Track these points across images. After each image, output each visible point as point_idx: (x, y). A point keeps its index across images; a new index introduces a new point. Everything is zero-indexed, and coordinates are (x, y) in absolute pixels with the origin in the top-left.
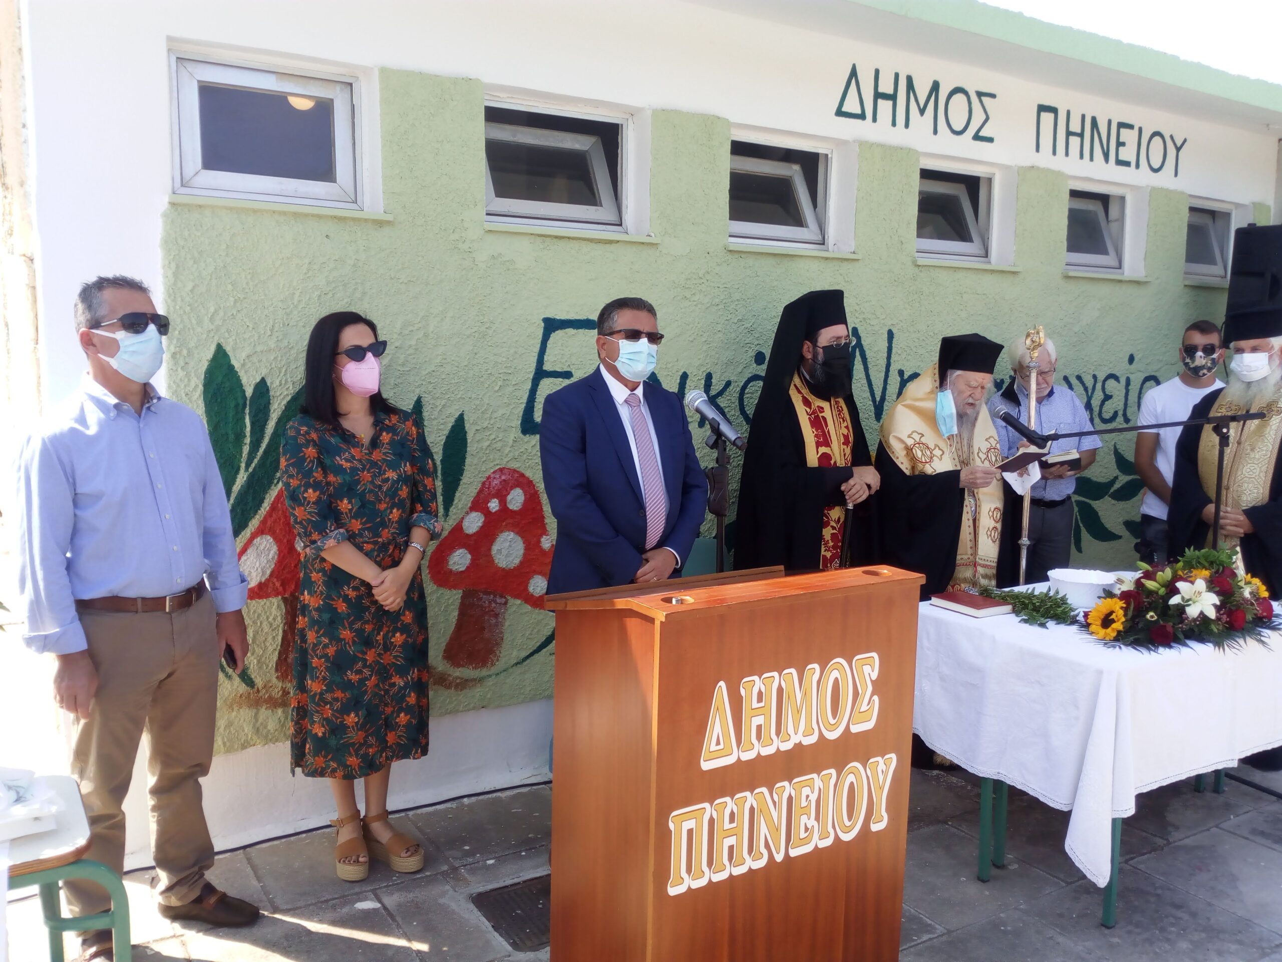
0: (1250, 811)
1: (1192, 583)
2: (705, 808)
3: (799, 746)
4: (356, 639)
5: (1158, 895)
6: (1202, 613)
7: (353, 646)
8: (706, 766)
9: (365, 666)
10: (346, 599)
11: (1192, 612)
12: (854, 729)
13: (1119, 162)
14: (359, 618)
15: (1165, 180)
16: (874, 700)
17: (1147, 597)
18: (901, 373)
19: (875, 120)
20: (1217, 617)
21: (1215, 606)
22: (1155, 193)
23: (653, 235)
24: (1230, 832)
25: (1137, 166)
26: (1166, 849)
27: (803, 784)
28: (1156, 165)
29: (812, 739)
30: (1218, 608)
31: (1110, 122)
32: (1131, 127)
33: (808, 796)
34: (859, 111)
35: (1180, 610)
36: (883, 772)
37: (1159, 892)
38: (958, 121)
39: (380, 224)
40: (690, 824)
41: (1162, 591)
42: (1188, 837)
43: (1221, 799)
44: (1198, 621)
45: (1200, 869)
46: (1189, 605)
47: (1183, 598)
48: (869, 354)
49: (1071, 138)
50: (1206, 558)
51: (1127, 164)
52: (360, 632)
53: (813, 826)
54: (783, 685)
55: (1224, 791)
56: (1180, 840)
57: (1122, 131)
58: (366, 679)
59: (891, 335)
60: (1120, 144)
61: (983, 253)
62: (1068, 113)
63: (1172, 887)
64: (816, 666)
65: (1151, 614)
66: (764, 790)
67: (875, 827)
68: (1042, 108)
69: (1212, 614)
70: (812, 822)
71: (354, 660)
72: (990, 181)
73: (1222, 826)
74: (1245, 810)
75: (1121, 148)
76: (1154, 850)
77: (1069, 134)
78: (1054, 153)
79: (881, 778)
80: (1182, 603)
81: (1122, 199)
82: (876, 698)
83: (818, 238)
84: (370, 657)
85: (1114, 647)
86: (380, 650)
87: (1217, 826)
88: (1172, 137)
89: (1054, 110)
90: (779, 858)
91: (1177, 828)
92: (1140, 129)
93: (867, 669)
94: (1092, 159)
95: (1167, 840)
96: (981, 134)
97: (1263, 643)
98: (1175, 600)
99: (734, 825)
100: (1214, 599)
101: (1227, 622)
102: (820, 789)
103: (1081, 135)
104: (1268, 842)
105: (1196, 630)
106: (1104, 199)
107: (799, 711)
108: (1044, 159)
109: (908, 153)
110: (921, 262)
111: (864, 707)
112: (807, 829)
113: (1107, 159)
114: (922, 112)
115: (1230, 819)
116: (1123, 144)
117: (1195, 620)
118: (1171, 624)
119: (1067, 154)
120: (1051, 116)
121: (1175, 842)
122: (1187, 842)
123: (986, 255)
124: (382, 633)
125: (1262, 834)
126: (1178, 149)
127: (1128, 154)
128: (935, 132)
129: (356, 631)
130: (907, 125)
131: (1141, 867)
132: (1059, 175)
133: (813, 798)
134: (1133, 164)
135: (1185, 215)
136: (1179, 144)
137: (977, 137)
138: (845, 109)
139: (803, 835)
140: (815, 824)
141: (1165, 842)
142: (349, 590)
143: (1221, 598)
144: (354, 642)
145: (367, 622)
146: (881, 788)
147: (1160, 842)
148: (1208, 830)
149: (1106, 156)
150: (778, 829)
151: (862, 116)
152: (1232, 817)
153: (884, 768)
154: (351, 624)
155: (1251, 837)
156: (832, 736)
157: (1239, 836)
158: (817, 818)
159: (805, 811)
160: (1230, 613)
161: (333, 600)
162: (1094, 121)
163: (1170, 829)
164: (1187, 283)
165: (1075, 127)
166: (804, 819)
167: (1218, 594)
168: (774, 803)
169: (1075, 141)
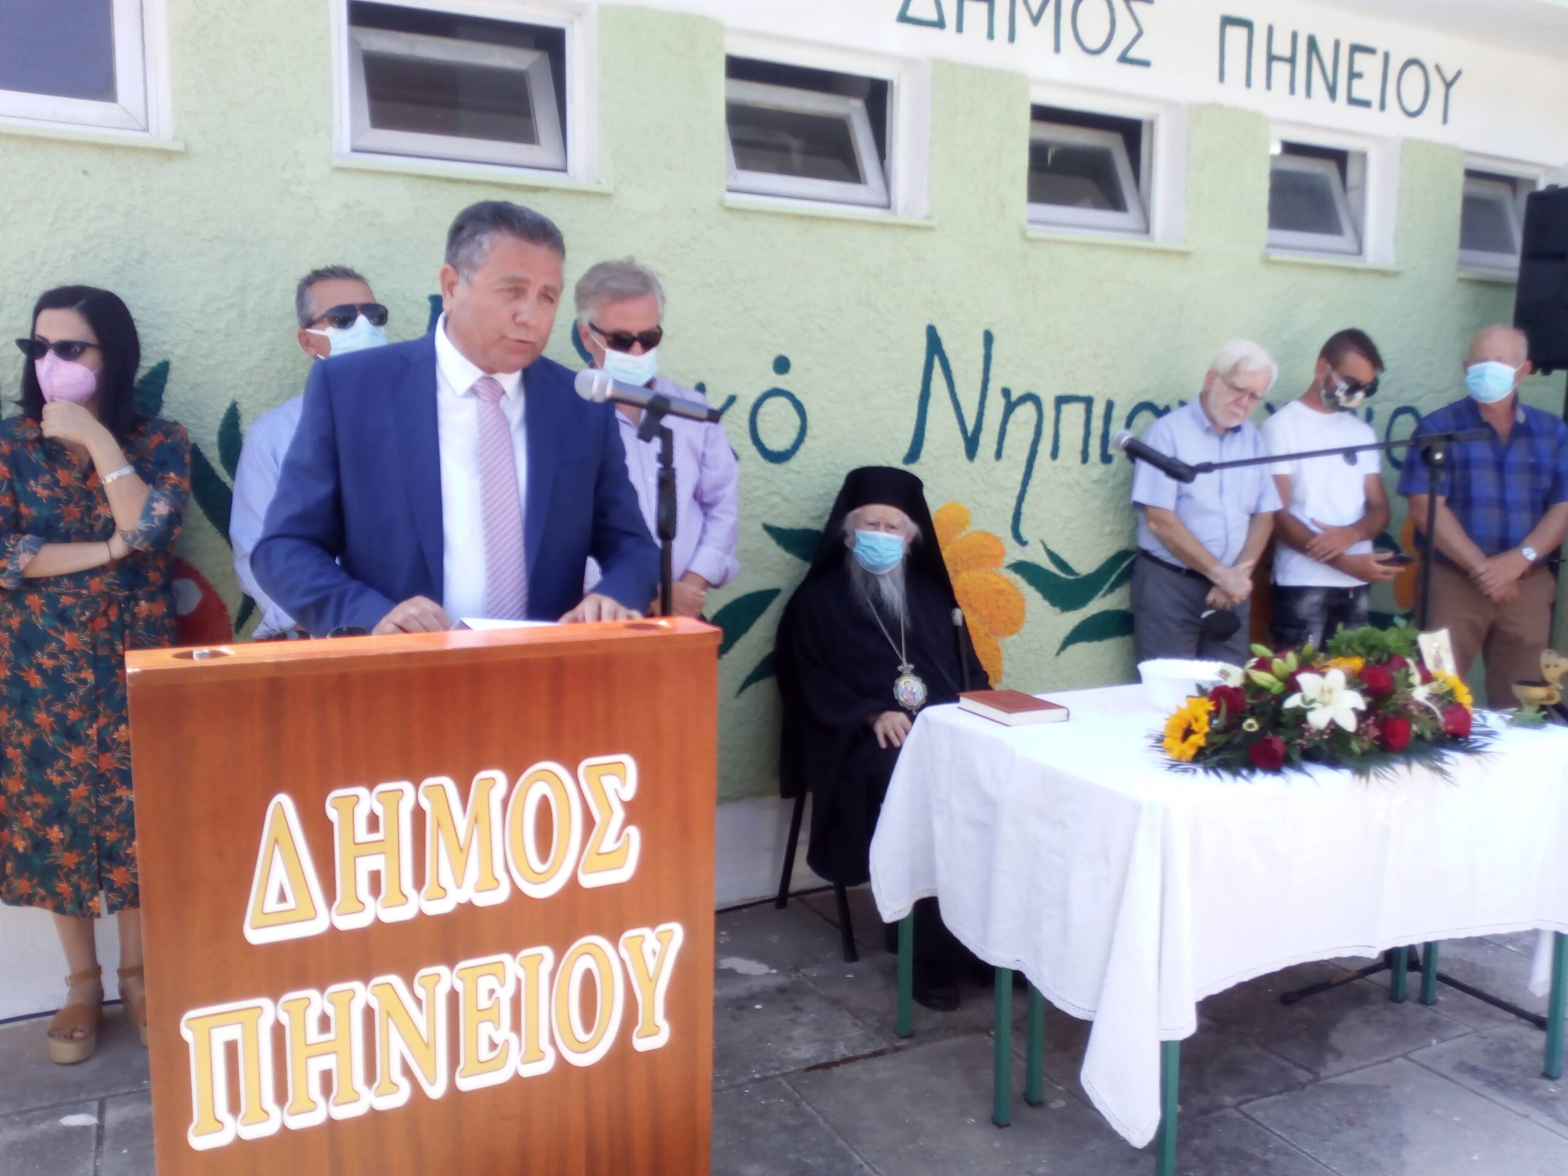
0: (1467, 1034)
1: (1323, 675)
2: (260, 1007)
3: (467, 909)
4: (54, 726)
5: (1266, 1163)
6: (1332, 722)
7: (51, 736)
8: (255, 936)
9: (67, 767)
10: (40, 670)
11: (1318, 719)
12: (588, 881)
13: (1353, 101)
14: (60, 697)
15: (1427, 127)
16: (628, 835)
17: (1254, 697)
18: (1006, 393)
19: (960, 28)
20: (1359, 728)
21: (1355, 710)
22: (1409, 145)
23: (604, 181)
24: (1423, 1066)
25: (1382, 106)
26: (1309, 1088)
27: (479, 971)
28: (1413, 107)
29: (500, 896)
30: (1361, 716)
31: (1337, 45)
32: (1371, 51)
33: (492, 992)
34: (933, 16)
35: (1300, 715)
36: (654, 953)
37: (1270, 1156)
38: (1094, 31)
39: (167, 155)
40: (233, 1032)
41: (1277, 687)
42: (1352, 1071)
43: (1428, 1013)
44: (1327, 734)
45: (1351, 1123)
46: (1312, 709)
47: (1303, 699)
48: (954, 365)
49: (1276, 65)
50: (1363, 642)
51: (1366, 104)
52: (61, 718)
53: (507, 1041)
54: (425, 804)
55: (1435, 1002)
56: (1337, 1075)
57: (1359, 57)
58: (69, 785)
59: (988, 338)
60: (1353, 75)
61: (1141, 226)
62: (1270, 30)
63: (1294, 1149)
64: (499, 777)
65: (1250, 721)
66: (395, 980)
67: (642, 1044)
68: (1228, 21)
69: (1349, 724)
70: (504, 1034)
71: (54, 755)
72: (1151, 124)
73: (1412, 1056)
74: (1459, 1032)
75: (1356, 82)
76: (1289, 1088)
77: (1271, 58)
78: (1248, 84)
79: (651, 963)
80: (1303, 706)
81: (1363, 156)
82: (633, 832)
83: (882, 199)
84: (76, 755)
85: (1185, 771)
86: (93, 748)
87: (1405, 1056)
88: (1438, 68)
89: (1248, 25)
90: (436, 1091)
91: (1339, 1055)
92: (1386, 56)
93: (610, 783)
94: (1308, 93)
95: (1317, 1074)
96: (1132, 54)
97: (1441, 771)
98: (1293, 702)
99: (330, 1036)
100: (1358, 701)
101: (1376, 738)
102: (519, 981)
103: (1292, 61)
104: (1476, 1084)
105: (1324, 747)
106: (1339, 158)
107: (463, 850)
108: (1233, 93)
109: (1014, 79)
110: (1031, 234)
111: (608, 845)
112: (493, 1046)
113: (1333, 95)
114: (1036, 20)
115: (1430, 1045)
116: (1359, 76)
117: (1321, 732)
118: (1282, 738)
119: (1269, 86)
120: (1241, 33)
121: (1328, 1077)
122: (1348, 1078)
123: (1147, 230)
124: (95, 726)
125: (1474, 1071)
126: (1448, 85)
127: (1368, 88)
128: (1057, 49)
129: (56, 715)
130: (1012, 38)
131: (1259, 1115)
132: (1256, 118)
133: (505, 994)
134: (1376, 103)
135: (1459, 178)
136: (1449, 77)
137: (1124, 59)
138: (912, 12)
139: (485, 1054)
140: (513, 1037)
141: (1310, 1077)
142: (43, 658)
143: (1369, 699)
144: (53, 731)
145: (71, 706)
146: (654, 980)
147: (1303, 1075)
148: (1389, 1061)
149: (1332, 91)
150: (429, 1045)
151: (940, 24)
152: (1434, 1042)
153: (657, 946)
154: (49, 705)
155: (1454, 1075)
156: (540, 891)
157: (1436, 1073)
158: (516, 1026)
159: (490, 1015)
160: (1382, 724)
161: (23, 670)
162: (1312, 44)
163: (1329, 1056)
164: (1462, 275)
165: (1282, 48)
166: (486, 1030)
167: (1364, 693)
168: (418, 1001)
169: (1281, 70)
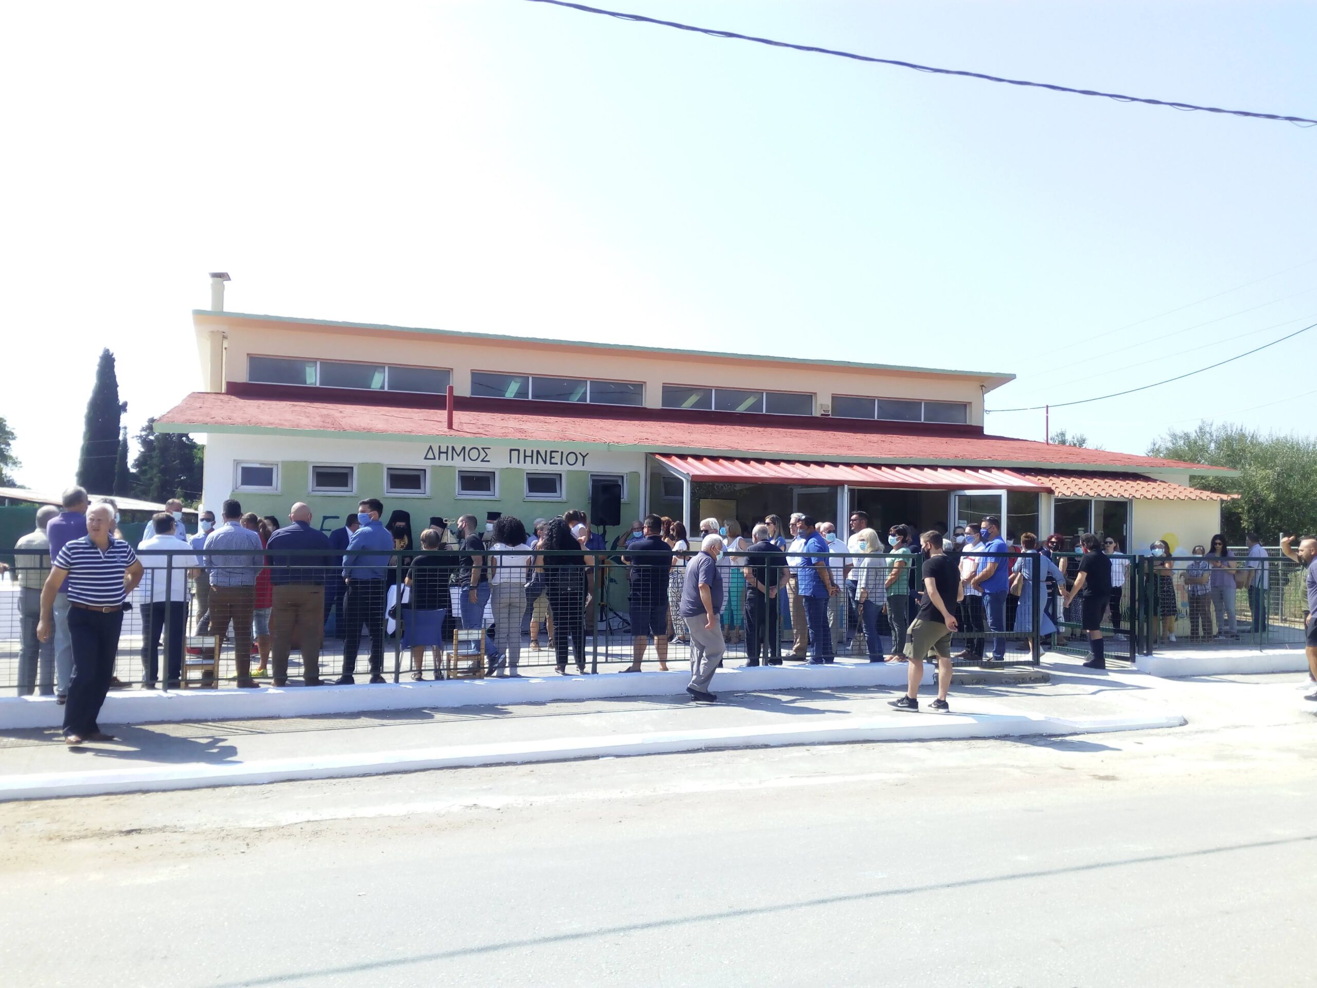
13: (551, 463)
15: (578, 467)
19: (440, 459)
22: (573, 472)
25: (561, 464)
28: (572, 463)
31: (546, 452)
32: (557, 452)
38: (474, 457)
51: (556, 463)
57: (553, 454)
60: (552, 458)
62: (525, 451)
68: (512, 450)
72: (494, 472)
77: (525, 456)
78: (519, 462)
81: (559, 475)
83: (423, 492)
88: (580, 453)
89: (518, 450)
92: (562, 453)
94: (537, 463)
96: (485, 460)
103: (532, 456)
108: (515, 465)
109: (454, 467)
110: (457, 498)
113: (545, 462)
114: (459, 455)
119: (525, 462)
120: (516, 452)
123: (494, 495)
127: (557, 460)
128: (464, 460)
130: (452, 460)
132: (521, 469)
135: (588, 478)
136: (584, 455)
137: (482, 461)
138: (429, 457)
151: (435, 459)
162: (538, 452)
165: (529, 454)
169: (529, 459)
